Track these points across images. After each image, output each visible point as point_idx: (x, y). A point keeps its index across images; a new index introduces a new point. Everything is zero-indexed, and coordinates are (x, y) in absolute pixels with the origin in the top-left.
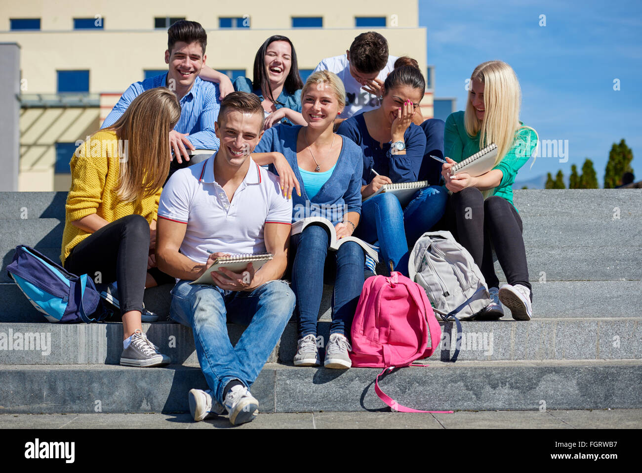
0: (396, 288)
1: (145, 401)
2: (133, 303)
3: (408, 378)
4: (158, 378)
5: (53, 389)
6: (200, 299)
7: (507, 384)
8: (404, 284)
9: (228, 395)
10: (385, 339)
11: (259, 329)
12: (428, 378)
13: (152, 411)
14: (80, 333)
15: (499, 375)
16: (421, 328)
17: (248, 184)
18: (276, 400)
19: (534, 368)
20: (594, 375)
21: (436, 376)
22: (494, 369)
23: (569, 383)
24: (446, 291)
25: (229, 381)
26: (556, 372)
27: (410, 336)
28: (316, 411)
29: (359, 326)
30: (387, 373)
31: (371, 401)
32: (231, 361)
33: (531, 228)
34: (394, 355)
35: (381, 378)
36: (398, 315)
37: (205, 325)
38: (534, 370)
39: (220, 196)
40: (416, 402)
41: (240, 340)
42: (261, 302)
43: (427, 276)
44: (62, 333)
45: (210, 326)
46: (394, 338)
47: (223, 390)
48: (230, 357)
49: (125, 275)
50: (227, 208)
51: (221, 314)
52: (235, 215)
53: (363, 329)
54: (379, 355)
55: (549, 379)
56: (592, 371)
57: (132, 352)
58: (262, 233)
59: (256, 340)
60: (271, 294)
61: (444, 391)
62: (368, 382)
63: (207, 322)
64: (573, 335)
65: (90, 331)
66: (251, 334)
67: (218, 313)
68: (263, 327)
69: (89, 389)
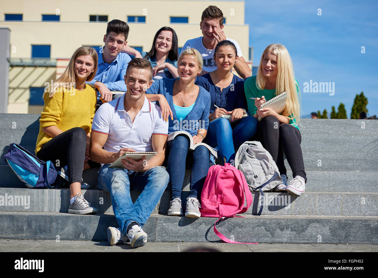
0: (227, 172)
1: (82, 234)
2: (76, 178)
3: (233, 224)
4: (90, 221)
5: (29, 226)
6: (115, 176)
7: (289, 228)
8: (232, 170)
9: (130, 230)
10: (220, 201)
11: (148, 194)
12: (244, 224)
13: (86, 239)
14: (45, 194)
15: (285, 223)
16: (241, 195)
17: (143, 112)
18: (157, 234)
20: (339, 224)
21: (249, 223)
22: (282, 220)
23: (325, 229)
24: (255, 175)
25: (130, 223)
26: (317, 222)
27: (235, 200)
28: (180, 241)
29: (205, 194)
30: (221, 220)
31: (211, 236)
32: (132, 212)
33: (305, 140)
34: (225, 210)
35: (217, 223)
36: (228, 188)
37: (118, 191)
38: (305, 220)
39: (127, 119)
40: (237, 237)
41: (137, 200)
42: (149, 179)
43: (245, 166)
44: (35, 194)
45: (121, 191)
46: (225, 201)
47: (127, 228)
48: (132, 209)
49: (72, 162)
50: (131, 126)
51: (127, 185)
52: (135, 129)
53: (208, 195)
54: (217, 210)
55: (313, 226)
56: (338, 222)
57: (75, 206)
58: (151, 140)
59: (146, 200)
60: (155, 174)
61: (253, 231)
62: (210, 226)
63: (119, 189)
64: (328, 201)
65: (51, 193)
66: (144, 196)
67: (126, 184)
68: (150, 193)
69: (50, 226)
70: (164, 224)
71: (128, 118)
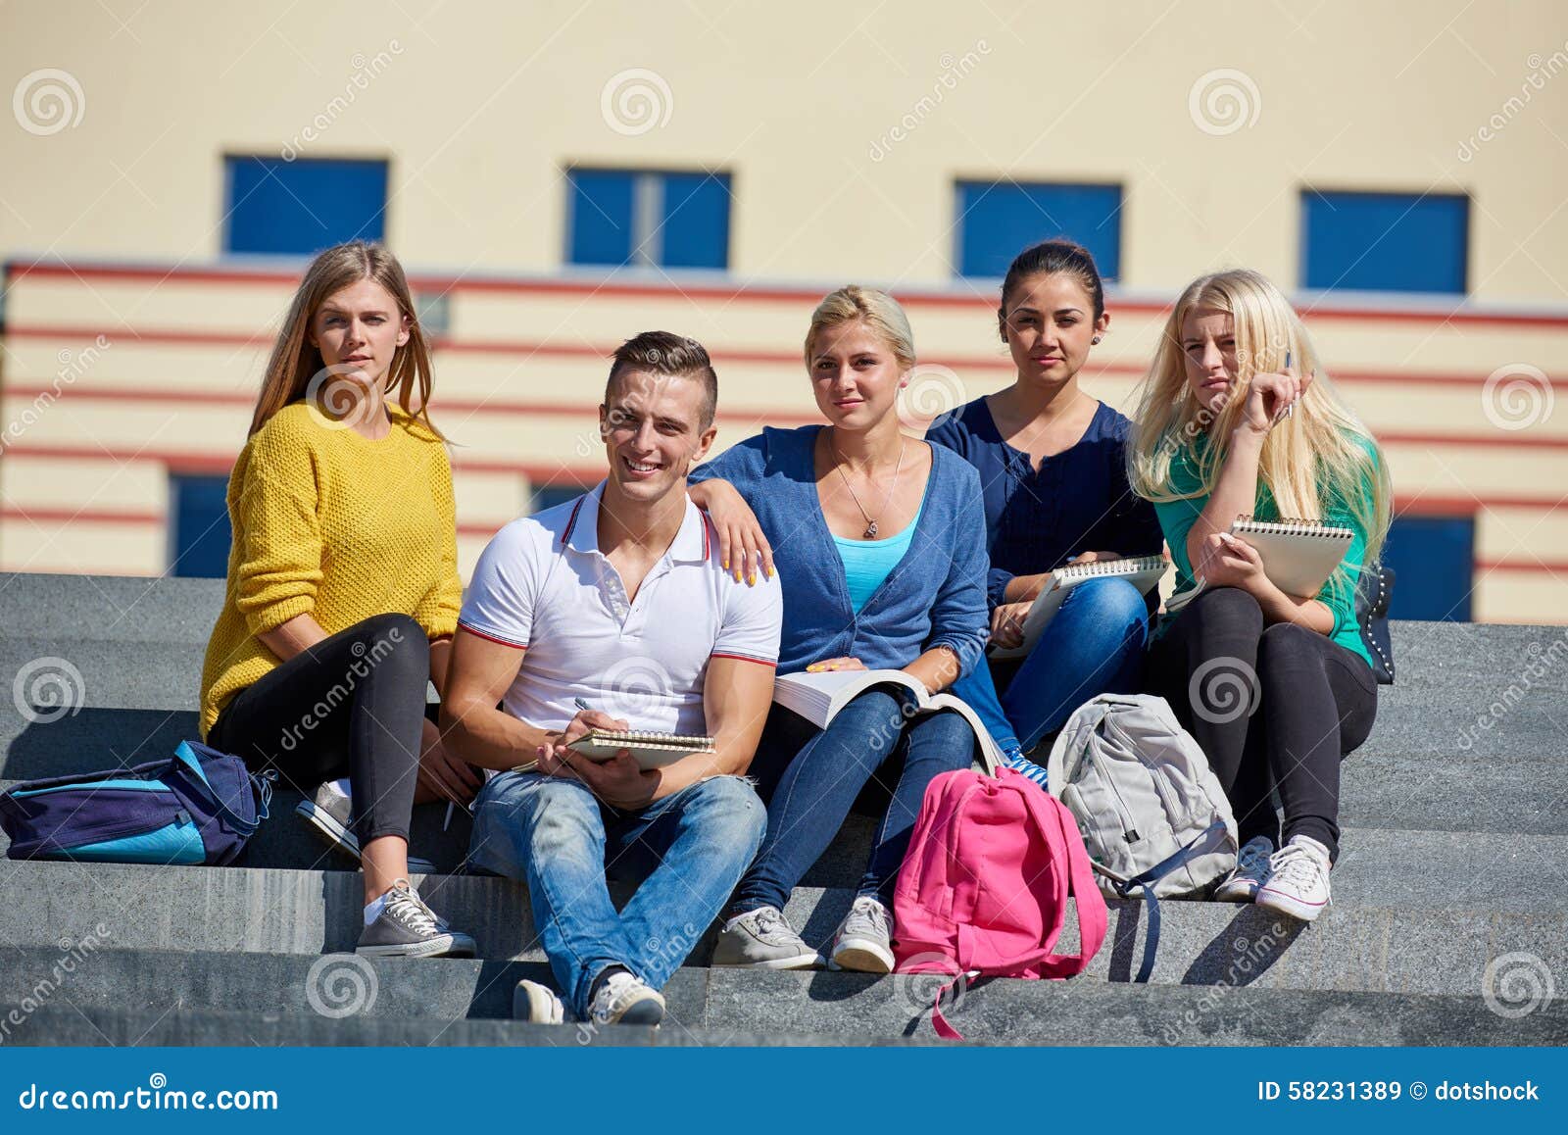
0: (999, 796)
2: (389, 819)
3: (1010, 1000)
4: (441, 979)
5: (199, 992)
6: (549, 801)
7: (1238, 1025)
8: (1019, 791)
10: (967, 913)
11: (678, 876)
14: (252, 888)
16: (1056, 898)
17: (677, 563)
19: (1302, 992)
20: (1440, 1014)
23: (1383, 1030)
24: (1130, 828)
25: (604, 968)
26: (1353, 1004)
27: (1029, 912)
29: (910, 883)
32: (610, 933)
36: (1003, 860)
37: (557, 857)
38: (1301, 996)
39: (608, 587)
41: (633, 899)
42: (686, 821)
43: (1090, 792)
44: (208, 887)
45: (569, 859)
46: (985, 912)
47: (591, 984)
48: (610, 926)
49: (371, 753)
50: (623, 616)
51: (594, 839)
52: (638, 633)
53: (918, 888)
54: (949, 944)
55: (1336, 1017)
56: (1437, 1004)
57: (386, 930)
58: (700, 682)
59: (670, 900)
60: (710, 802)
61: (1091, 1033)
63: (563, 849)
65: (277, 885)
66: (659, 886)
67: (588, 836)
68: (689, 873)
69: (282, 994)
70: (736, 997)
71: (612, 583)
